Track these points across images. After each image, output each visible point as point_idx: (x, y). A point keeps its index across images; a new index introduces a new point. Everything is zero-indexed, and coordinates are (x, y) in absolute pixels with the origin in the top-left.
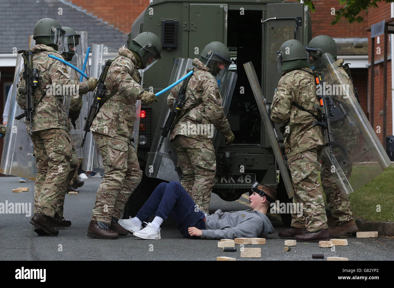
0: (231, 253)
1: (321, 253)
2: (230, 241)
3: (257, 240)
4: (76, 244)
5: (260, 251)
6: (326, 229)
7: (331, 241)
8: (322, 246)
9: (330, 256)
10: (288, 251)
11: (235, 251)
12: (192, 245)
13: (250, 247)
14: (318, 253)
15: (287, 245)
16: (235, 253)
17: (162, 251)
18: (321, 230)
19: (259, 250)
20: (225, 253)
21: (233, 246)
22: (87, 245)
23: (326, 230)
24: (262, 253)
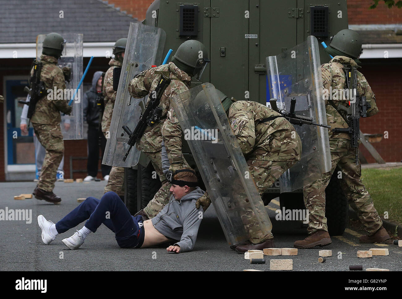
0: (259, 265)
1: (359, 264)
2: (258, 252)
3: (289, 250)
4: (86, 256)
5: (292, 263)
6: (270, 239)
7: (371, 250)
8: (361, 256)
9: (369, 268)
10: (323, 262)
11: (264, 263)
12: (216, 256)
13: (281, 258)
14: (356, 264)
15: (321, 256)
16: (264, 265)
17: (182, 264)
18: (266, 240)
19: (290, 261)
20: (253, 265)
21: (262, 257)
22: (98, 258)
23: (272, 240)
24: (293, 264)
